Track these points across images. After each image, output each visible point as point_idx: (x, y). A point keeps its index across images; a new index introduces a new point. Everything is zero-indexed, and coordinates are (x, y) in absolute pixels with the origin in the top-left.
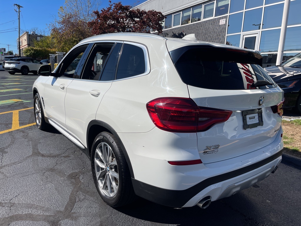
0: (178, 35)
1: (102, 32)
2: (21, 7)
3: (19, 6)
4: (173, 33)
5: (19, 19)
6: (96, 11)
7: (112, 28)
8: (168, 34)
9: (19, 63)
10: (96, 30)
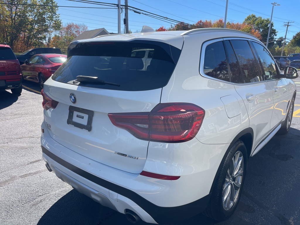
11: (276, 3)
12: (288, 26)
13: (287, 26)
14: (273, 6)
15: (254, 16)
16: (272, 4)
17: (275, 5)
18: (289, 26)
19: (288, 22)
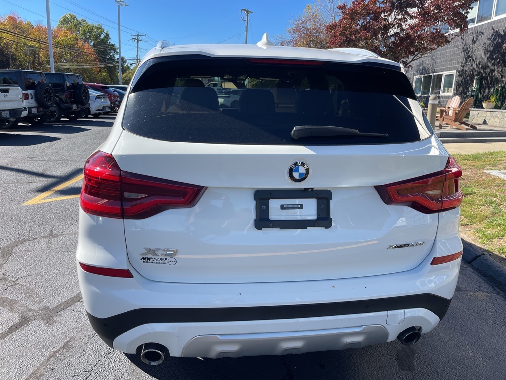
0: (503, 33)
1: (344, 39)
2: (251, 12)
3: (247, 12)
4: (493, 29)
5: (246, 31)
6: (342, 5)
7: (363, 31)
8: (483, 33)
9: (229, 97)
10: (335, 37)
11: (123, 2)
12: (138, 40)
13: (136, 40)
14: (119, 6)
15: (73, 18)
16: (117, 2)
17: (122, 5)
18: (140, 40)
19: (138, 35)
